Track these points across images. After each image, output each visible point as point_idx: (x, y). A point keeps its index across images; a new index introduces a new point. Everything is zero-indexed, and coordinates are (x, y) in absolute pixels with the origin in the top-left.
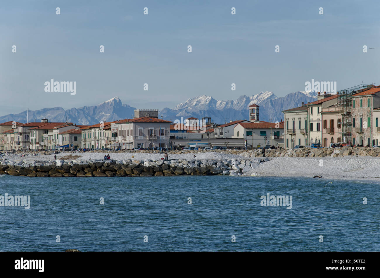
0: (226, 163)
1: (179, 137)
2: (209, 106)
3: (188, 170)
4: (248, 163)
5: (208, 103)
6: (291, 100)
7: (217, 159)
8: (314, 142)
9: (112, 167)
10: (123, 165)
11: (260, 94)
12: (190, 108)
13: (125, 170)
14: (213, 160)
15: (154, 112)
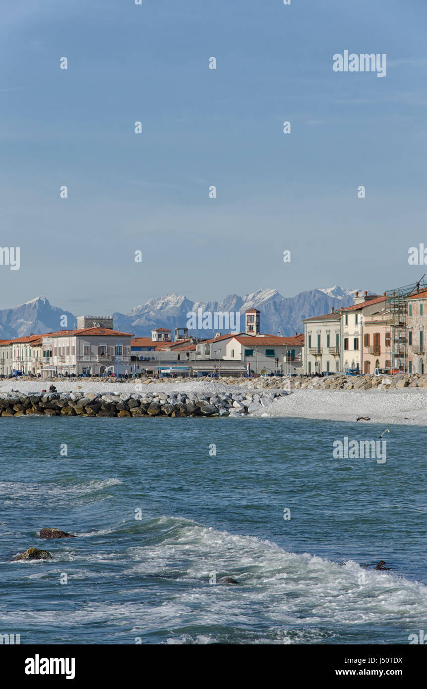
0: (224, 398)
1: (144, 357)
2: (181, 310)
3: (167, 408)
4: (257, 397)
5: (179, 305)
6: (304, 302)
7: (210, 393)
8: (350, 366)
9: (54, 403)
10: (71, 400)
11: (258, 293)
12: (153, 314)
13: (74, 407)
14: (204, 393)
15: (107, 321)
